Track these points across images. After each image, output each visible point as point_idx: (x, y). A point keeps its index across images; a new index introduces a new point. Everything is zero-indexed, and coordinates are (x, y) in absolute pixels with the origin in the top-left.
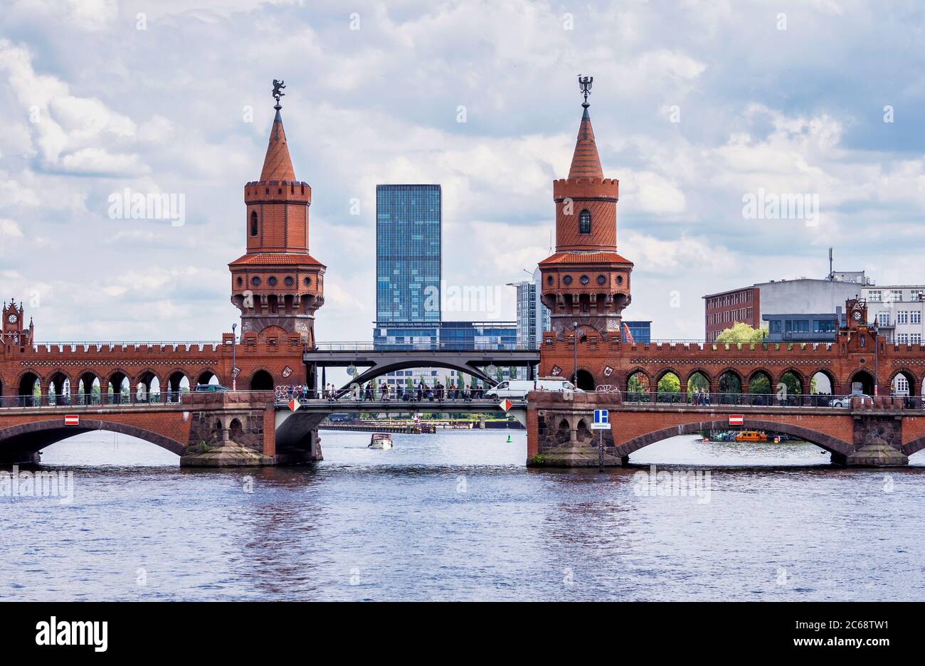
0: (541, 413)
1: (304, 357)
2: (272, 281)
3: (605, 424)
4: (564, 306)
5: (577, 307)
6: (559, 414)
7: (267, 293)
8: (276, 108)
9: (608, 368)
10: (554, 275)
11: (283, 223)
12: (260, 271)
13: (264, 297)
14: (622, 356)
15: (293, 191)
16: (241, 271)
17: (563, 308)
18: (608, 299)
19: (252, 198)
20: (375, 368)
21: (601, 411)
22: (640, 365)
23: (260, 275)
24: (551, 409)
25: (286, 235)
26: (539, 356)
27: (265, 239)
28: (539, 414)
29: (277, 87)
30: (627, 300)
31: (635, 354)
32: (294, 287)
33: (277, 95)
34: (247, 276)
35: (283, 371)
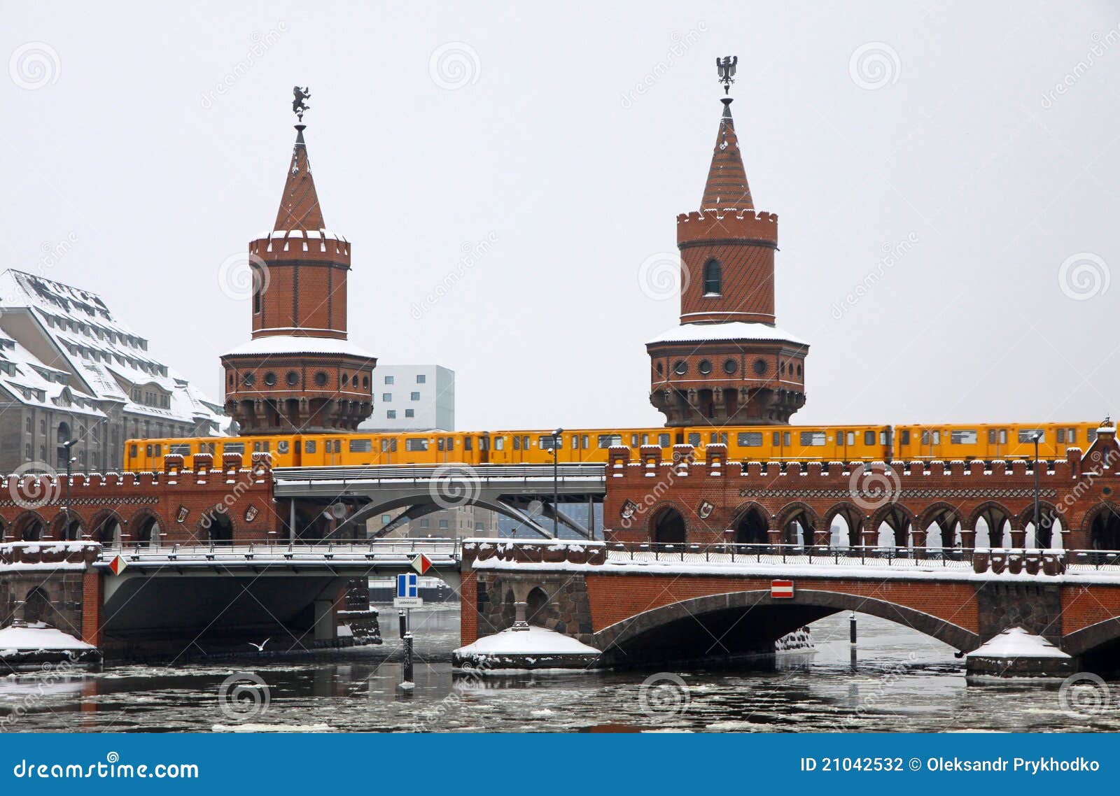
0: (481, 578)
6: (505, 579)
9: (705, 505)
10: (663, 361)
16: (234, 365)
18: (740, 396)
28: (478, 579)
31: (746, 481)
35: (246, 513)
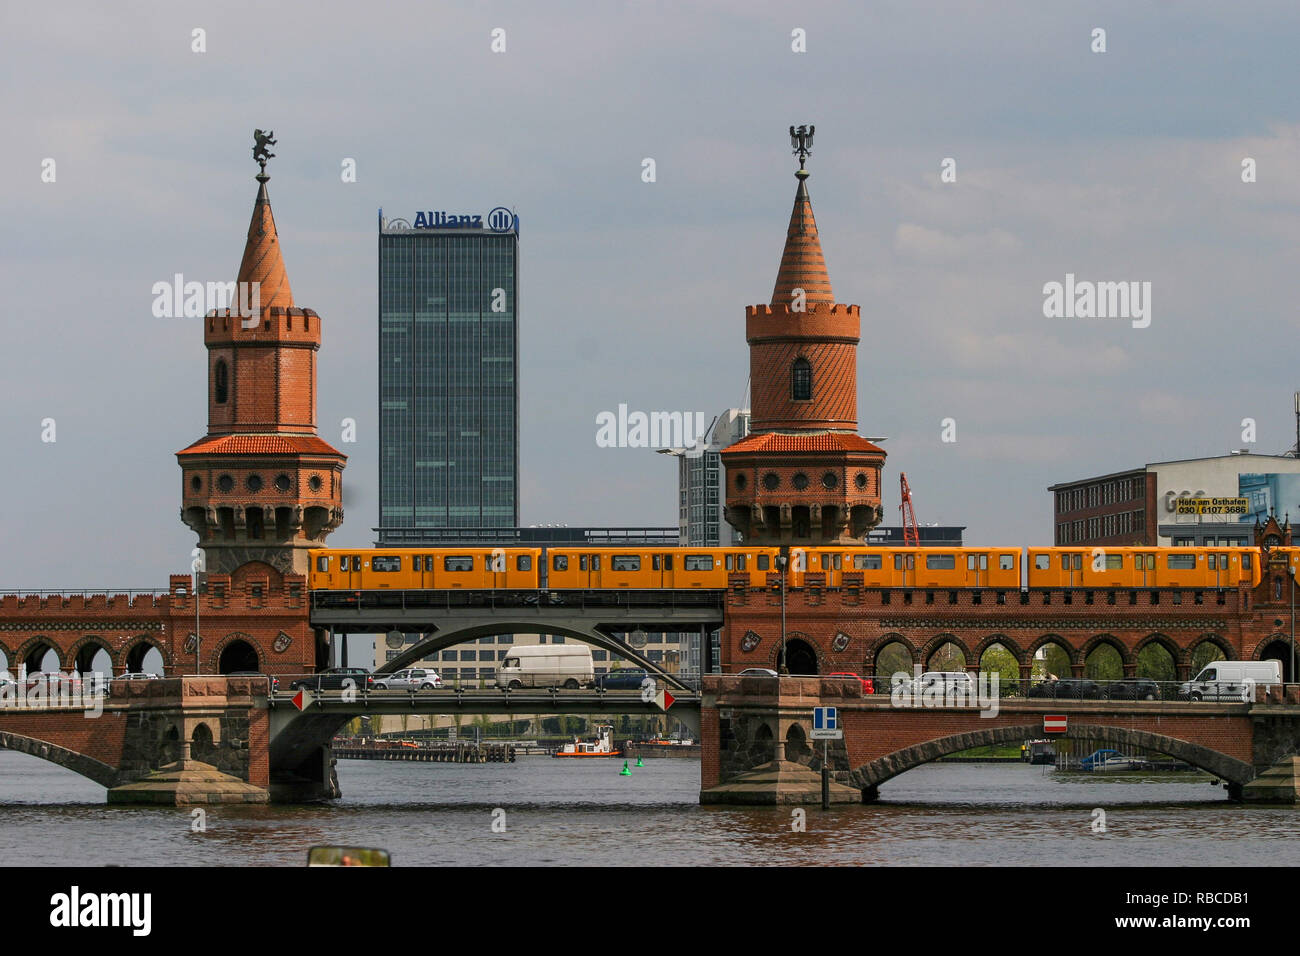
0: (725, 714)
1: (312, 617)
2: (254, 482)
3: (831, 731)
4: (765, 526)
5: (788, 530)
6: (755, 715)
8: (258, 178)
9: (840, 636)
10: (748, 472)
11: (271, 382)
12: (232, 466)
14: (865, 616)
15: (289, 325)
16: (199, 466)
17: (763, 530)
18: (841, 515)
19: (219, 336)
20: (435, 636)
21: (825, 710)
22: (896, 630)
23: (233, 473)
24: (742, 707)
25: (277, 402)
26: (720, 615)
27: (240, 409)
28: (721, 715)
29: (262, 145)
30: (875, 516)
31: (890, 610)
33: (261, 156)
34: (210, 475)
35: (275, 642)
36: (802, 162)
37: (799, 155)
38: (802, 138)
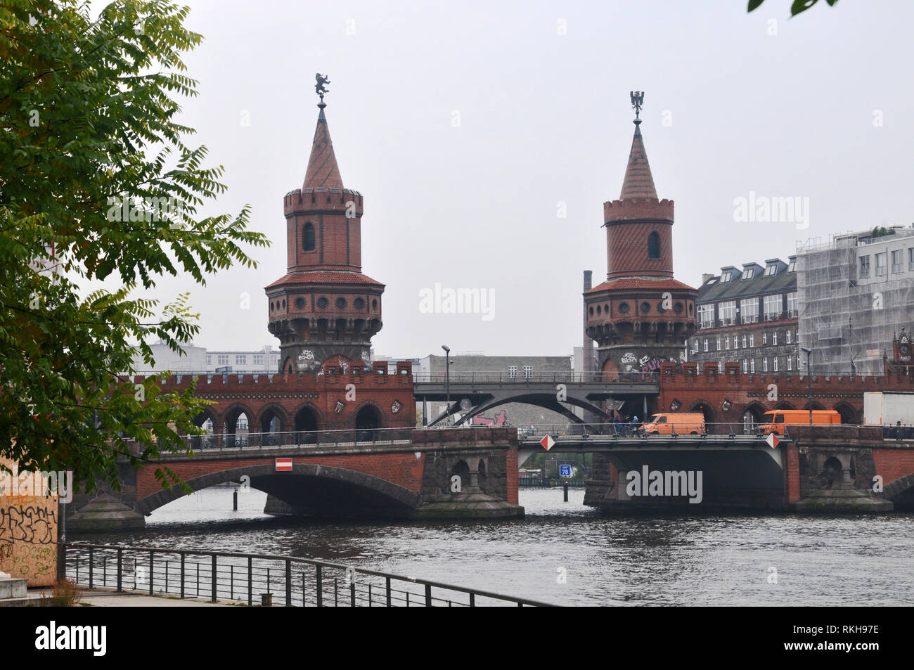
1: (415, 389)
2: (341, 303)
6: (826, 451)
7: (336, 316)
8: (320, 106)
9: (726, 403)
11: (344, 238)
12: (327, 291)
13: (332, 321)
14: (739, 390)
19: (306, 208)
22: (757, 399)
23: (328, 296)
24: (815, 446)
25: (348, 250)
26: (657, 389)
27: (325, 255)
29: (321, 82)
31: (754, 386)
32: (365, 310)
33: (320, 91)
34: (313, 298)
35: (392, 406)
36: (637, 113)
37: (635, 109)
38: (637, 99)
